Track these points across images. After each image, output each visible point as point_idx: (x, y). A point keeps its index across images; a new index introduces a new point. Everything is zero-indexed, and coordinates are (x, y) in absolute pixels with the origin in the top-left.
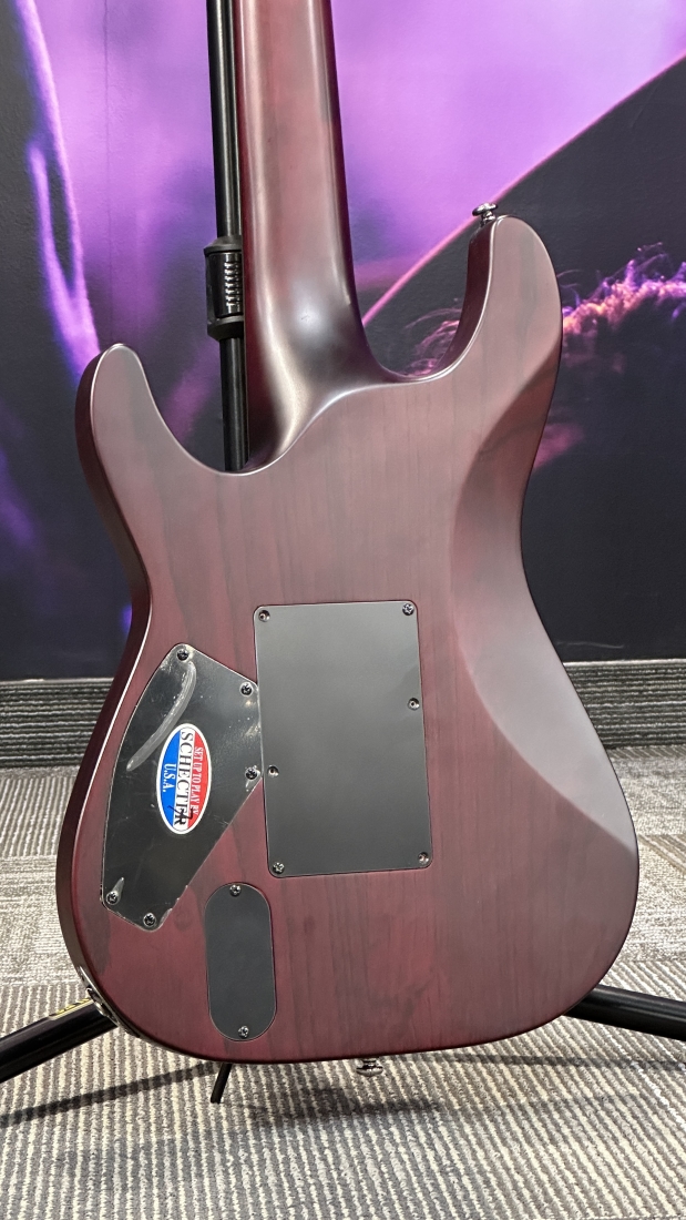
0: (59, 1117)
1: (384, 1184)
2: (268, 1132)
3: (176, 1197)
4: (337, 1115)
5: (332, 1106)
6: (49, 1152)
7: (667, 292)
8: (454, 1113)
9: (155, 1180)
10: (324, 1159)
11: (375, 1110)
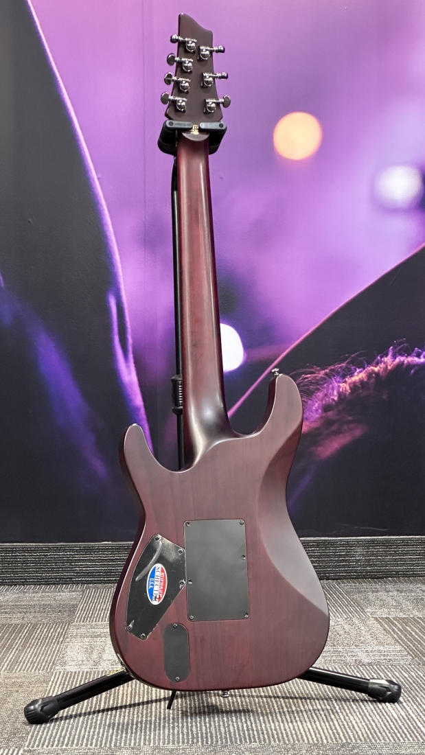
0: (109, 713)
1: (225, 733)
2: (187, 718)
3: (150, 736)
4: (213, 713)
5: (213, 710)
6: (105, 723)
7: (408, 361)
8: (258, 714)
9: (143, 731)
10: (206, 726)
11: (228, 712)
